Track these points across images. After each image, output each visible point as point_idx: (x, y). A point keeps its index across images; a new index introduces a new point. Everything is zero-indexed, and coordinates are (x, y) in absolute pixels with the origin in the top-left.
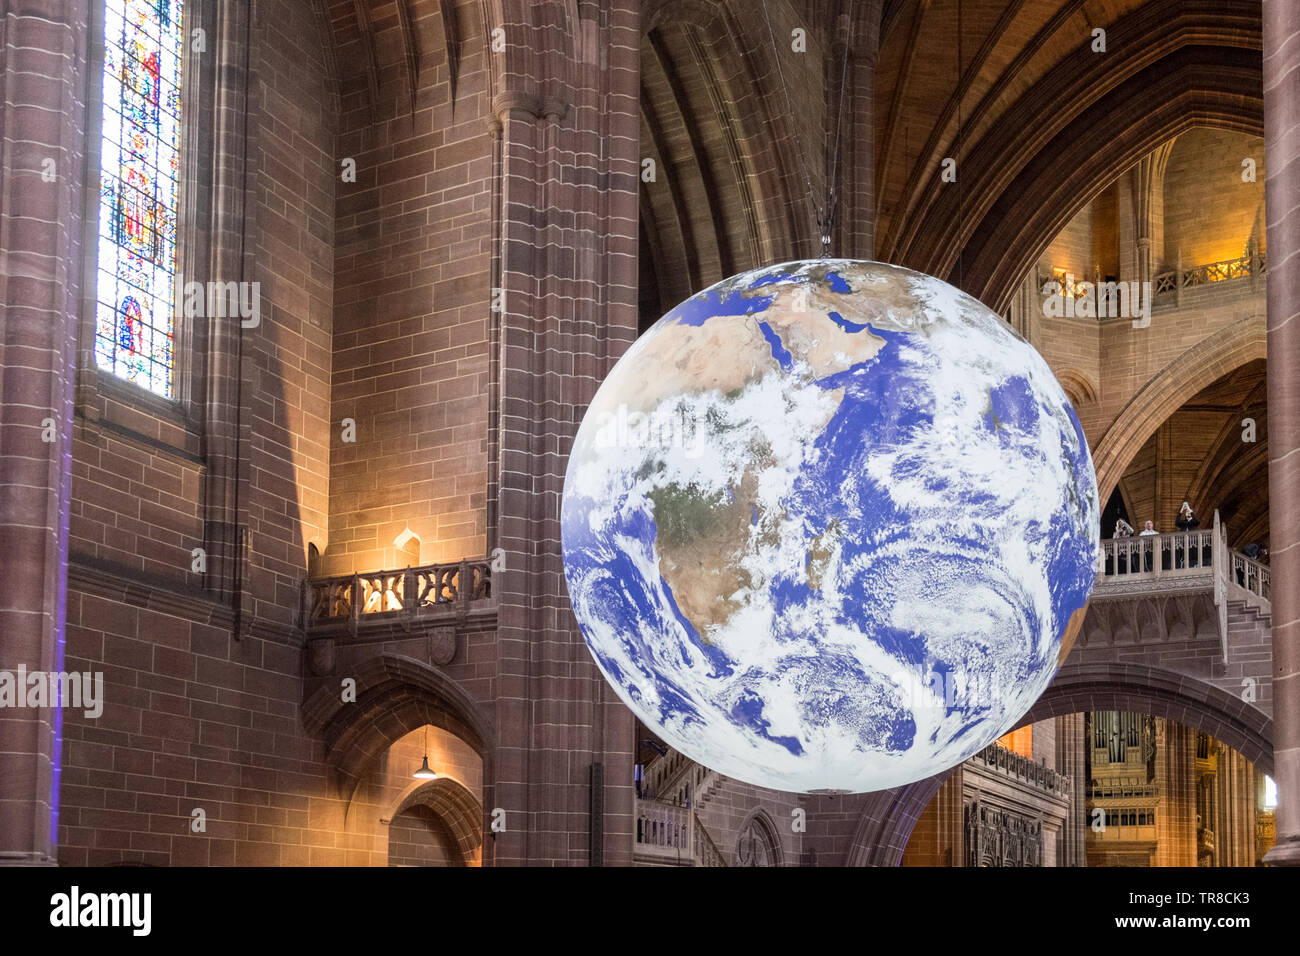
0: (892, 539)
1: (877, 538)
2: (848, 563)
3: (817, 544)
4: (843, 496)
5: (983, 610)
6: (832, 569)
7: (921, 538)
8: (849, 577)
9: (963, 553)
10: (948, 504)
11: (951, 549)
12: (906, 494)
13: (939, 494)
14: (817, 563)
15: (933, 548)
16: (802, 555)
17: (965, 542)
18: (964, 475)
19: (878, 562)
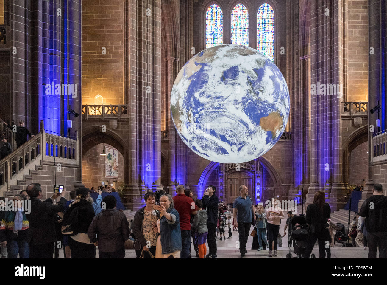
0: (201, 110)
1: (198, 110)
2: (194, 116)
3: (189, 113)
4: (191, 102)
5: (226, 122)
6: (192, 118)
7: (207, 109)
8: (195, 119)
9: (217, 110)
10: (211, 100)
11: (214, 110)
12: (202, 100)
13: (209, 98)
14: (189, 117)
15: (209, 111)
16: (187, 116)
17: (216, 108)
18: (215, 93)
19: (200, 115)
